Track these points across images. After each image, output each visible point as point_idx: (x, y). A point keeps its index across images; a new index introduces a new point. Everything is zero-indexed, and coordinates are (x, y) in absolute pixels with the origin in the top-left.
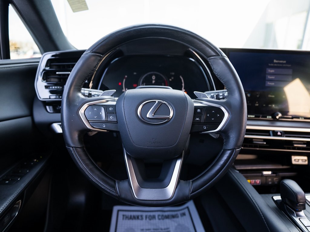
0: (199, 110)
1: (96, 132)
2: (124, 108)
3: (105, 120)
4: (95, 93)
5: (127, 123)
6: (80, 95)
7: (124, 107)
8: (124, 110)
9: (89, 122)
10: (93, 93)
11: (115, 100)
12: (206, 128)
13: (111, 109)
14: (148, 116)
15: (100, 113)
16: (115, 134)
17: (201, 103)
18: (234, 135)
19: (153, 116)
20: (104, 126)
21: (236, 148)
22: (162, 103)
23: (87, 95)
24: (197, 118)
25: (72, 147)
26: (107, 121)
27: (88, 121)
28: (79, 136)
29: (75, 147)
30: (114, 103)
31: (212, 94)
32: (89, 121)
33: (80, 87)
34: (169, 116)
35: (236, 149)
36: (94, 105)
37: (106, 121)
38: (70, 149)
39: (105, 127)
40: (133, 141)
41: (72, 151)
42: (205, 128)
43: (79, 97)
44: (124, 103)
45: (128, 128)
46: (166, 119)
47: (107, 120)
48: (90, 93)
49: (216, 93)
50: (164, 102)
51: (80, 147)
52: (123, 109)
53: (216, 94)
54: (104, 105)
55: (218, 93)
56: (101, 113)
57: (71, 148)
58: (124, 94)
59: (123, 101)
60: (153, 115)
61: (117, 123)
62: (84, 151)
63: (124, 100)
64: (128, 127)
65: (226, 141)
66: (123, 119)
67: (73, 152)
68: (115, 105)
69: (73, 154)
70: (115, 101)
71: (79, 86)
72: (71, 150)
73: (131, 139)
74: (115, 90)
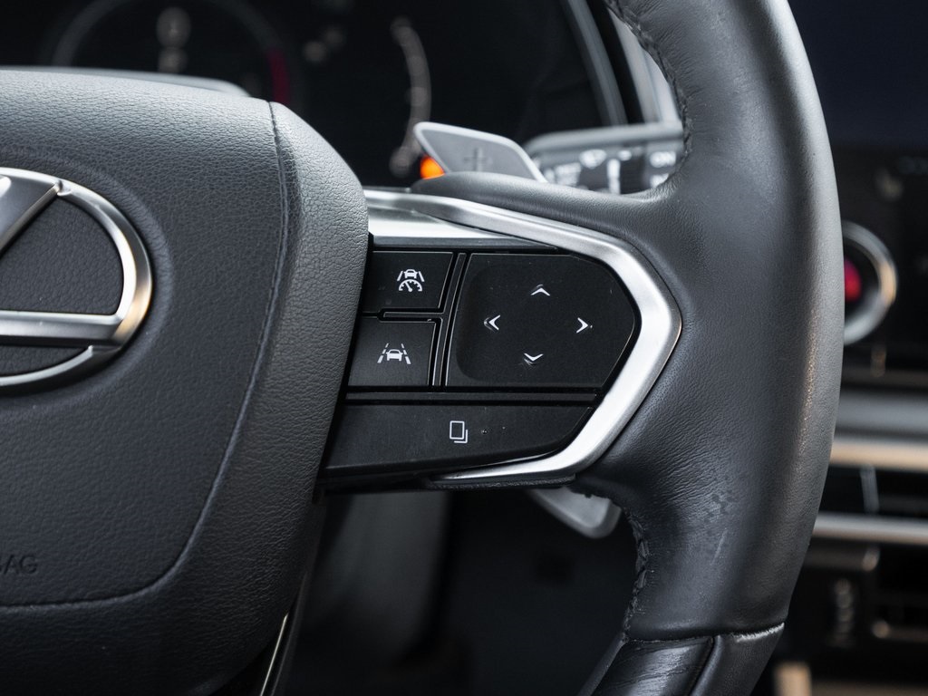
0: (411, 274)
12: (465, 434)
17: (448, 215)
18: (715, 507)
21: (730, 624)
22: (56, 197)
24: (395, 346)
31: (591, 159)
34: (107, 320)
35: (726, 631)
42: (464, 438)
46: (78, 345)
49: (626, 144)
50: (72, 188)
53: (625, 155)
55: (638, 150)
65: (650, 561)
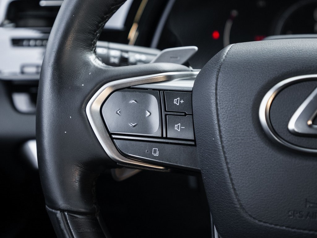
1: (136, 171)
2: (216, 99)
3: (160, 136)
4: (138, 57)
5: (223, 147)
6: (92, 59)
7: (216, 95)
8: (217, 104)
9: (112, 139)
10: (133, 57)
11: (192, 75)
13: (177, 101)
14: (292, 125)
15: (145, 114)
16: (192, 181)
19: (310, 126)
20: (155, 152)
23: (116, 61)
25: (62, 211)
26: (166, 138)
27: (110, 134)
28: (83, 180)
29: (69, 211)
30: (189, 85)
32: (114, 136)
33: (91, 36)
36: (129, 88)
37: (162, 137)
38: (55, 214)
39: (157, 154)
40: (241, 205)
41: (61, 221)
43: (87, 64)
44: (216, 84)
45: (227, 163)
47: (164, 136)
48: (126, 55)
51: (83, 210)
52: (213, 101)
54: (159, 90)
56: (148, 114)
57: (59, 214)
58: (220, 57)
59: (215, 76)
60: (310, 122)
61: (195, 145)
62: (95, 224)
63: (218, 75)
64: (226, 159)
66: (214, 135)
67: (62, 225)
68: (191, 92)
69: (62, 230)
70: (191, 79)
71: (89, 33)
72: (57, 218)
73: (234, 197)
74: (196, 48)
